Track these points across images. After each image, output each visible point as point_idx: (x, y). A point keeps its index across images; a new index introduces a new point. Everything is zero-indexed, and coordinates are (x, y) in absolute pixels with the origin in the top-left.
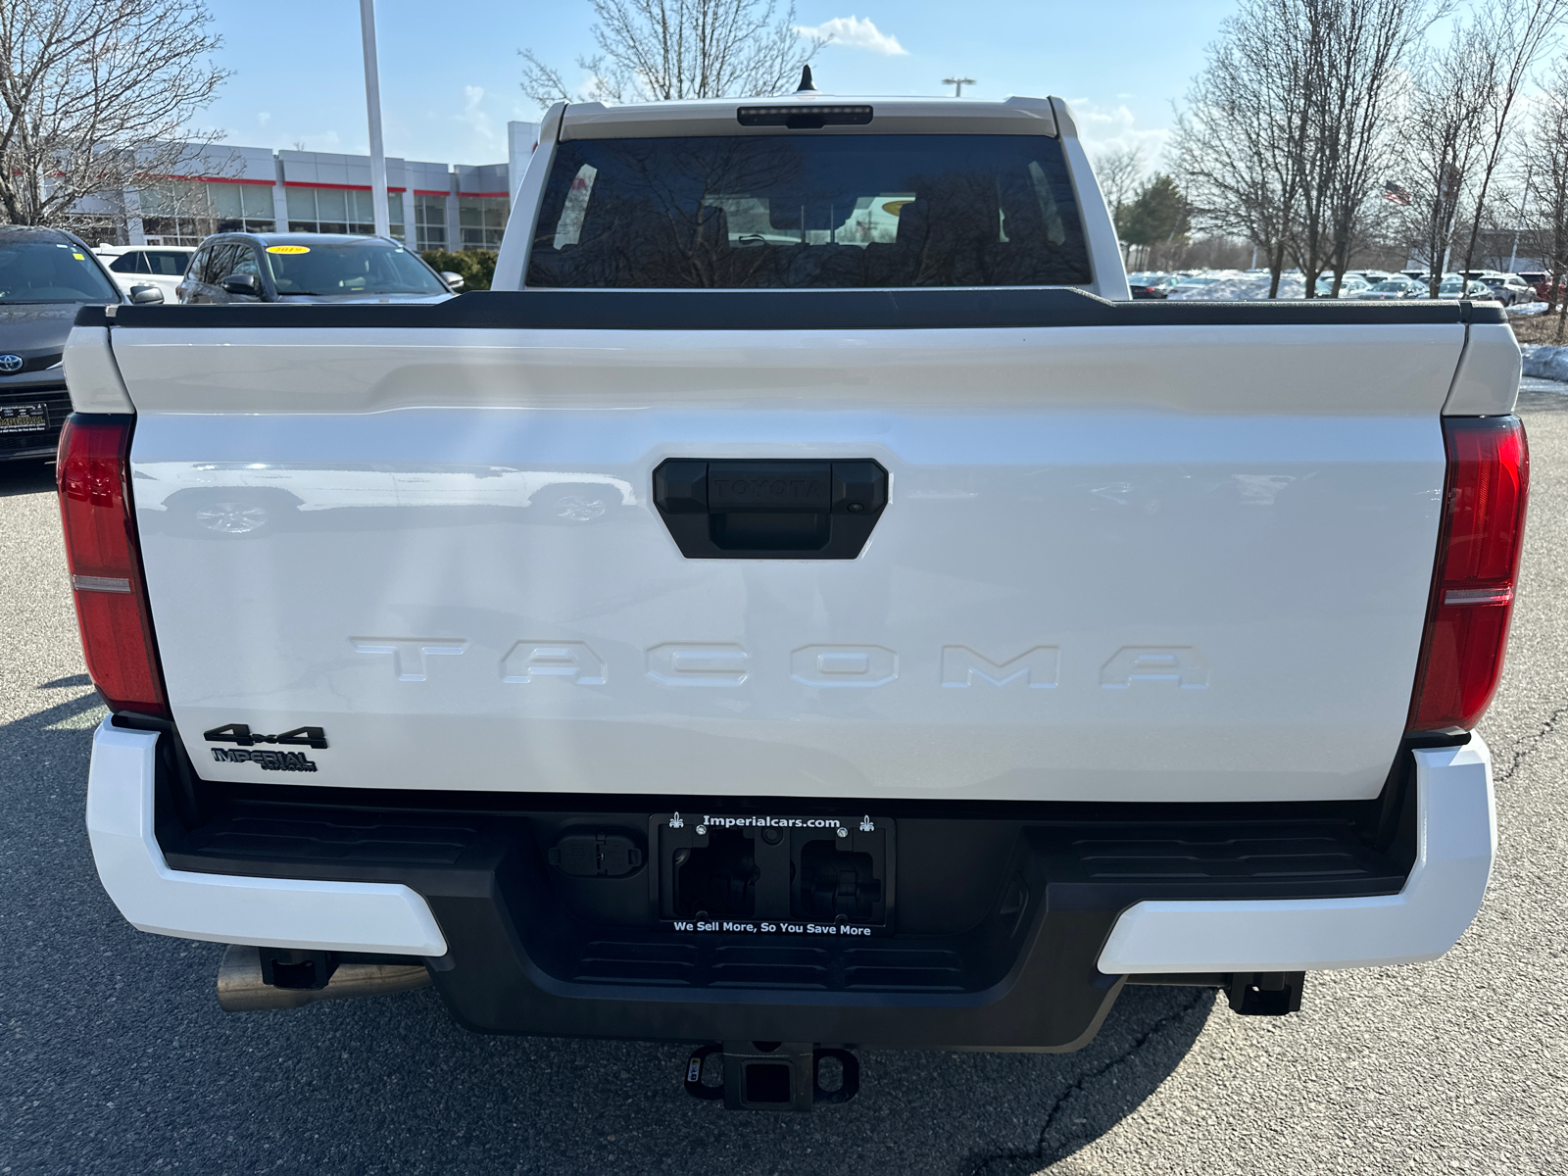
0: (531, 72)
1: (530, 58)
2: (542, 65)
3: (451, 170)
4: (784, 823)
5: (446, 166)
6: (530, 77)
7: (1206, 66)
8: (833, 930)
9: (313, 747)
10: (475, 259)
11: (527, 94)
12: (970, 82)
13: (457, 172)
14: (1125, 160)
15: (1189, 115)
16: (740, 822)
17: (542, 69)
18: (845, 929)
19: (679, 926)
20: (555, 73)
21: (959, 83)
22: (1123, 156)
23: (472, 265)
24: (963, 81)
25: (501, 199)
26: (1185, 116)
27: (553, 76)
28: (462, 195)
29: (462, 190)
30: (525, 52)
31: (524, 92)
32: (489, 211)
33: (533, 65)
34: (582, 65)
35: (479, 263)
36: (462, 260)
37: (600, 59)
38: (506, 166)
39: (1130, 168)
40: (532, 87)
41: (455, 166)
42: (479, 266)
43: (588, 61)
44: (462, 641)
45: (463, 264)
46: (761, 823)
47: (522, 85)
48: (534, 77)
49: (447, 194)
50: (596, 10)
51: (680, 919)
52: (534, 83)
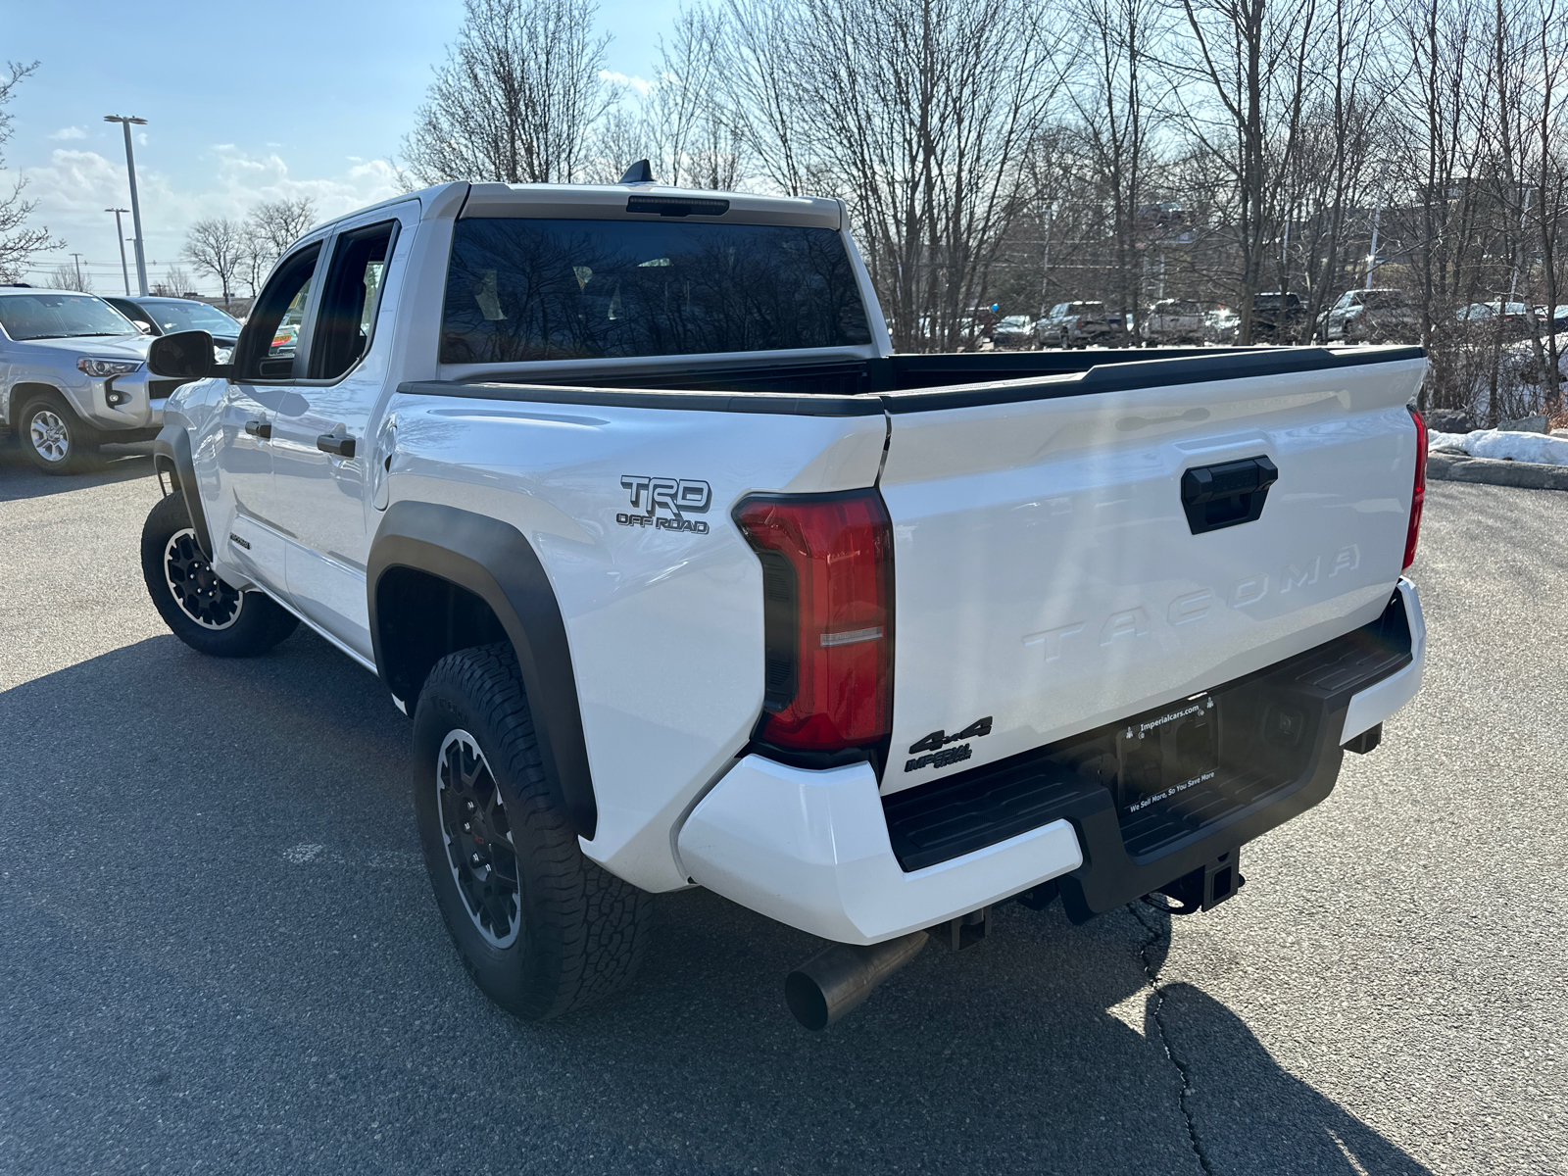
4: (1175, 716)
7: (415, 127)
8: (1198, 781)
9: (980, 735)
14: (296, 211)
15: (408, 174)
16: (1157, 723)
18: (1204, 777)
19: (1133, 809)
21: (126, 122)
22: (293, 206)
24: (131, 120)
26: (405, 174)
39: (302, 219)
44: (1081, 623)
46: (1166, 720)
51: (1133, 803)
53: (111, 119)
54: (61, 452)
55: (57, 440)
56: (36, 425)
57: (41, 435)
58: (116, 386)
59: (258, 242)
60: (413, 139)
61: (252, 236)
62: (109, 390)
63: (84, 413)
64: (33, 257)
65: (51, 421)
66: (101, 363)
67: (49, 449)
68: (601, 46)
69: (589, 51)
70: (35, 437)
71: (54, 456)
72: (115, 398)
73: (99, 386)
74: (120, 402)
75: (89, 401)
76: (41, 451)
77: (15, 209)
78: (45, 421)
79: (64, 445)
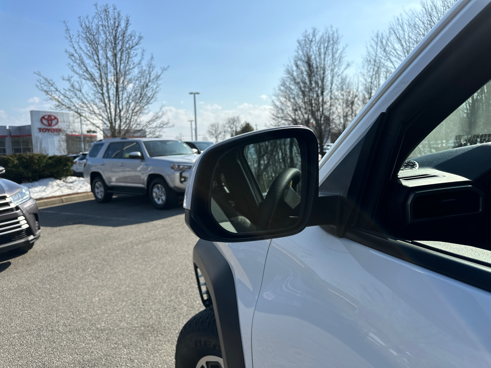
0: (41, 80)
1: (40, 75)
2: (46, 78)
3: (8, 128)
5: (5, 127)
6: (40, 82)
10: (15, 158)
11: (39, 89)
12: (198, 93)
13: (10, 128)
14: (236, 119)
17: (45, 79)
20: (52, 81)
21: (195, 94)
23: (14, 161)
25: (28, 137)
27: (51, 82)
28: (12, 137)
29: (12, 134)
30: (38, 73)
31: (38, 88)
32: (23, 142)
33: (41, 78)
34: (64, 79)
35: (17, 160)
36: (9, 159)
37: (72, 77)
38: (30, 126)
40: (42, 87)
41: (9, 127)
42: (17, 161)
43: (66, 78)
45: (9, 161)
47: (37, 85)
48: (42, 82)
49: (6, 136)
50: (69, 57)
52: (42, 85)
53: (191, 93)
54: (163, 200)
55: (161, 196)
56: (155, 190)
57: (156, 194)
58: (184, 174)
59: (226, 128)
60: (277, 89)
61: (224, 126)
62: (181, 177)
63: (171, 185)
64: (164, 130)
65: (160, 188)
66: (179, 166)
67: (159, 199)
68: (344, 49)
69: (339, 52)
70: (154, 194)
71: (160, 202)
72: (183, 179)
73: (178, 174)
74: (185, 181)
75: (173, 181)
76: (156, 200)
77: (160, 114)
78: (158, 188)
79: (164, 198)
